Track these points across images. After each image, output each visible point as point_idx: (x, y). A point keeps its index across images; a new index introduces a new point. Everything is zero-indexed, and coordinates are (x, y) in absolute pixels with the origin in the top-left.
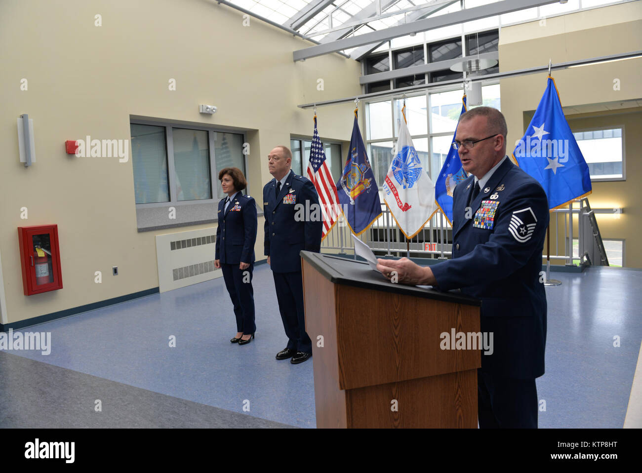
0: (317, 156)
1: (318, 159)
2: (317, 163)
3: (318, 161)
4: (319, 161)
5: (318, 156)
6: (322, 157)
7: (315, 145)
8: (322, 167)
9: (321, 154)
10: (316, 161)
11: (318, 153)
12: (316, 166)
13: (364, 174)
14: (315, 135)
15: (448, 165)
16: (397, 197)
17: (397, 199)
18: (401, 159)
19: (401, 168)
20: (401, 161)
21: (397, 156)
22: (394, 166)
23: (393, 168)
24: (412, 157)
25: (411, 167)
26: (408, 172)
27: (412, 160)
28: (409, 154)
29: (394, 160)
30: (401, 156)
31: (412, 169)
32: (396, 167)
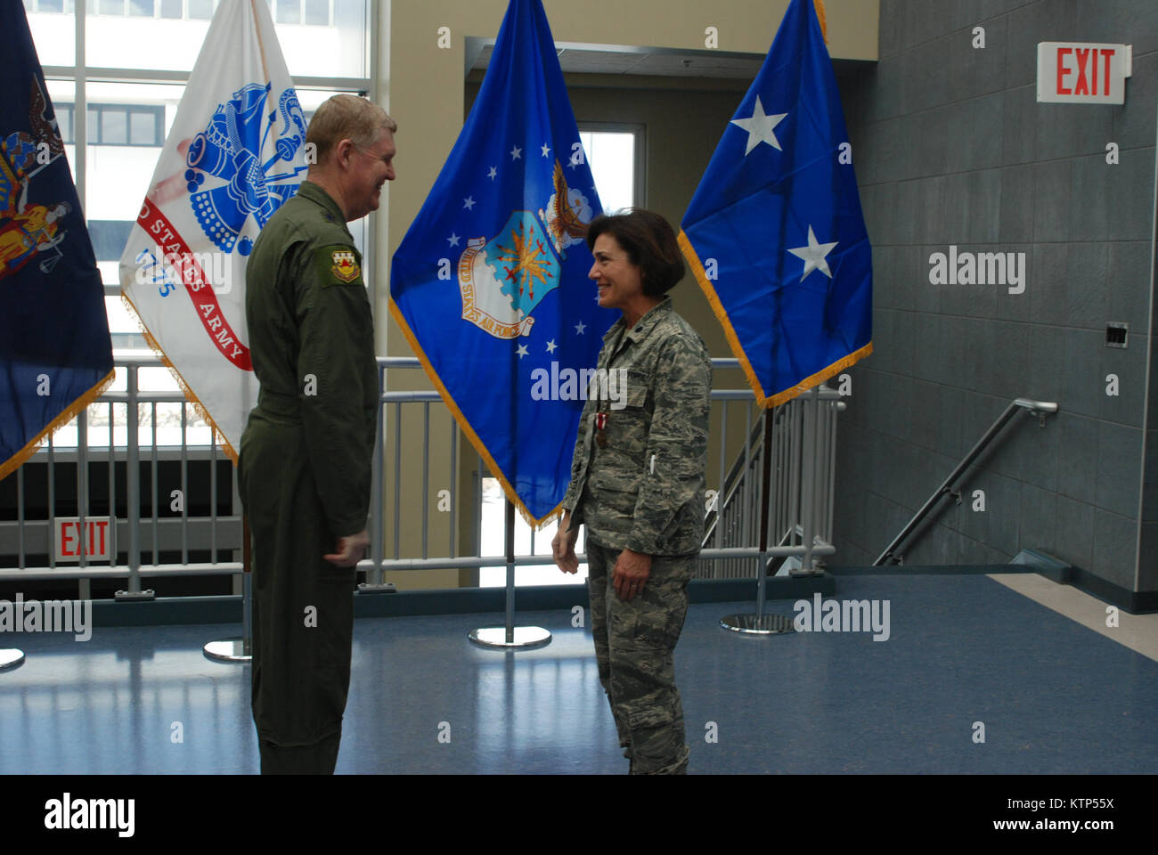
13: (26, 186)
15: (469, 203)
16: (206, 306)
17: (206, 315)
18: (227, 140)
19: (230, 180)
20: (228, 146)
21: (213, 122)
22: (196, 166)
23: (190, 175)
24: (282, 137)
25: (277, 178)
26: (266, 198)
27: (277, 148)
28: (268, 120)
29: (199, 142)
30: (227, 123)
31: (282, 187)
32: (206, 174)
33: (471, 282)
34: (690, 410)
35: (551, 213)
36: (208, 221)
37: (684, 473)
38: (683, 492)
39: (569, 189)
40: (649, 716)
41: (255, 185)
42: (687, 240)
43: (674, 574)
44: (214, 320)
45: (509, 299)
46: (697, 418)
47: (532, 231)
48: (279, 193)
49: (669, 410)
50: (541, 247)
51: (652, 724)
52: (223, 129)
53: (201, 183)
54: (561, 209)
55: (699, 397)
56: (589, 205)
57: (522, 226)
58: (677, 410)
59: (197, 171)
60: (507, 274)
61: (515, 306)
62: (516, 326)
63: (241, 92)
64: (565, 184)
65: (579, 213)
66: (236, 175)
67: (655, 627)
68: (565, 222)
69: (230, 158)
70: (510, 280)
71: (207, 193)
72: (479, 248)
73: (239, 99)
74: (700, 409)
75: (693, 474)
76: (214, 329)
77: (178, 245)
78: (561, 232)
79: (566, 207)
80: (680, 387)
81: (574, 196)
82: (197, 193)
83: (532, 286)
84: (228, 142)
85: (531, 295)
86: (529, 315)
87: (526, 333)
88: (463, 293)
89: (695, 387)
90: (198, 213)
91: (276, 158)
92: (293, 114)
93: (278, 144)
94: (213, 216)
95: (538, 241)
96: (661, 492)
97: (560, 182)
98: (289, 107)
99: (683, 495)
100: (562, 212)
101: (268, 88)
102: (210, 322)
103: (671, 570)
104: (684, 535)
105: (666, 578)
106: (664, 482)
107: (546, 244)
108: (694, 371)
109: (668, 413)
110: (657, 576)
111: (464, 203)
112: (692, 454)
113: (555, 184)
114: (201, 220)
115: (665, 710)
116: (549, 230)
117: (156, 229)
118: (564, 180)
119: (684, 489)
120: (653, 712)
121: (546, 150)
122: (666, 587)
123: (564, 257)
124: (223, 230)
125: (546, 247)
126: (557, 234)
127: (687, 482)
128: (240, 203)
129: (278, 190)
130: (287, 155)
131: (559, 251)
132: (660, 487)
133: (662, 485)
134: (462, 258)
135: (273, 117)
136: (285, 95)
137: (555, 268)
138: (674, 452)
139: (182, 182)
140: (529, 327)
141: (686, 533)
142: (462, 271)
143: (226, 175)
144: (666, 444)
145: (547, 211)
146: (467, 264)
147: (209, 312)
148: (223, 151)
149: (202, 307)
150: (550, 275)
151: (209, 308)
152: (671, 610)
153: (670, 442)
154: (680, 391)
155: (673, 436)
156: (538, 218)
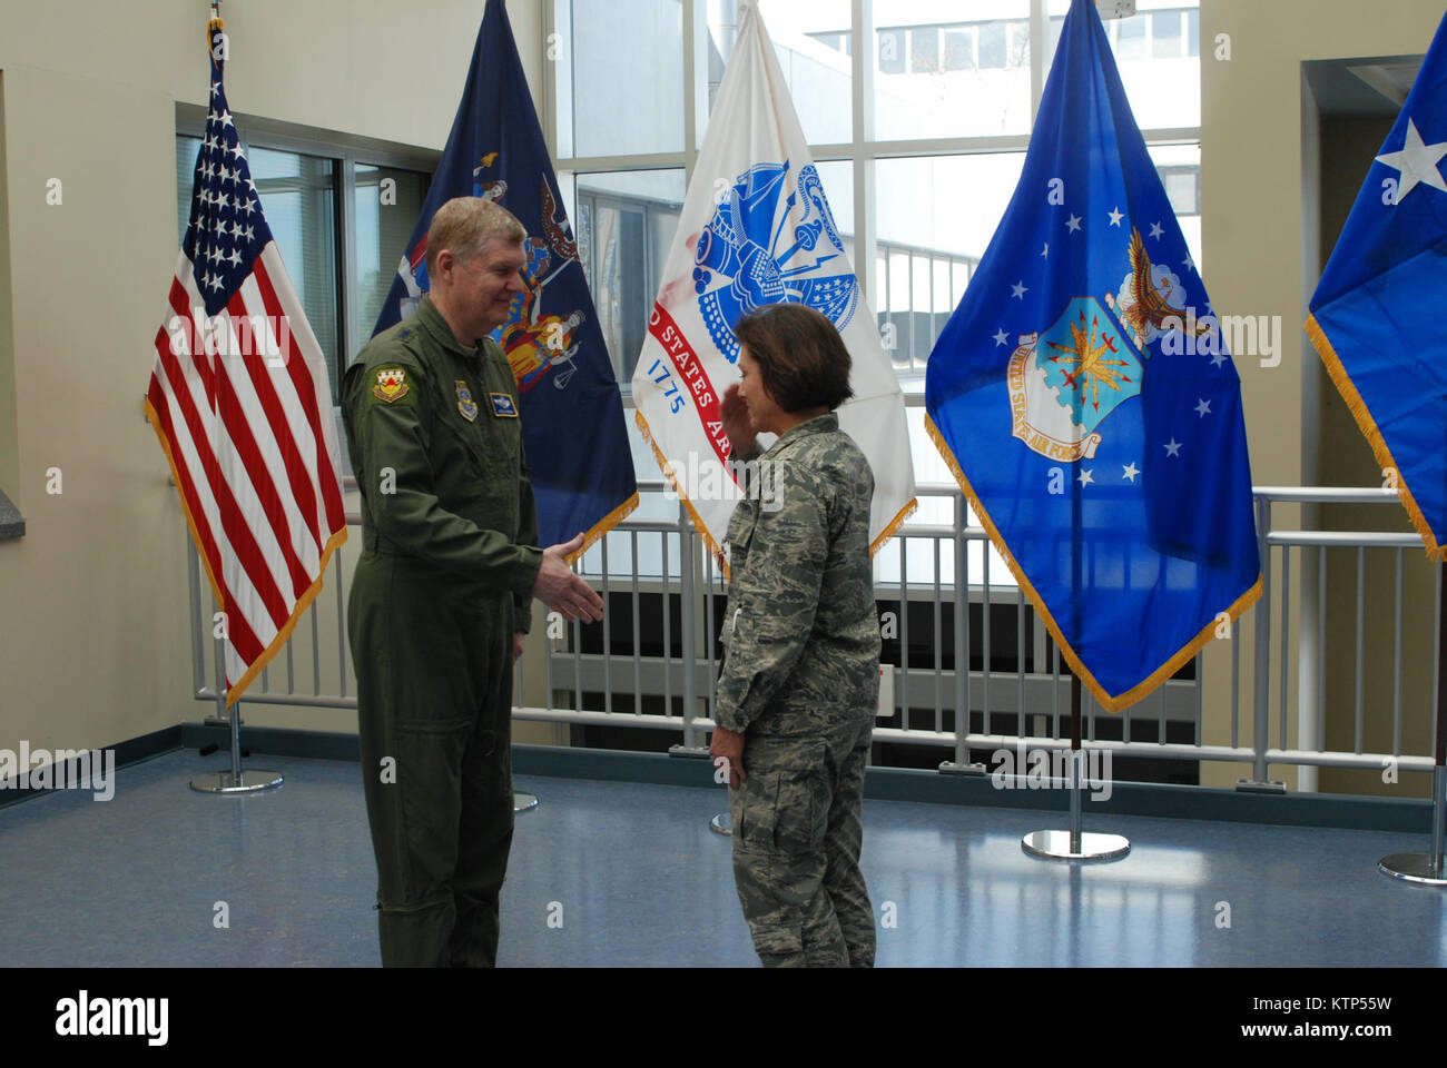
0: (220, 228)
1: (228, 243)
2: (225, 268)
3: (228, 254)
4: (236, 258)
5: (229, 227)
6: (250, 234)
7: (211, 173)
8: (250, 289)
9: (243, 218)
10: (219, 255)
11: (229, 215)
12: (217, 283)
13: (539, 295)
14: (215, 117)
15: (1019, 290)
16: (714, 424)
17: (714, 434)
18: (732, 231)
19: (733, 277)
20: (734, 239)
21: (719, 211)
22: (703, 263)
23: (697, 274)
24: (802, 224)
25: (798, 271)
26: (783, 295)
27: (796, 235)
28: (786, 204)
29: (705, 236)
30: (731, 212)
31: (802, 282)
32: (712, 271)
33: (1022, 390)
34: (784, 556)
35: (1126, 296)
36: (714, 326)
37: (766, 634)
38: (762, 657)
39: (1153, 265)
40: (773, 940)
41: (761, 282)
42: (1317, 326)
43: (781, 760)
44: (723, 440)
45: (1069, 410)
46: (791, 567)
47: (1095, 322)
48: (799, 289)
49: (761, 554)
50: (1109, 343)
51: (776, 949)
52: (728, 220)
53: (708, 283)
54: (1142, 293)
55: (798, 541)
56: (1181, 284)
57: (1082, 317)
58: (768, 555)
59: (704, 269)
60: (1065, 379)
61: (1077, 420)
62: (1077, 446)
63: (747, 176)
64: (1147, 258)
65: (1167, 297)
66: (740, 271)
67: (760, 825)
68: (1148, 309)
69: (734, 251)
70: (1070, 386)
71: (714, 293)
72: (1031, 347)
73: (744, 182)
74: (796, 556)
75: (777, 637)
76: (723, 450)
77: (687, 354)
78: (1143, 322)
79: (1149, 289)
80: (774, 526)
81: (1160, 275)
82: (705, 293)
83: (1097, 394)
84: (733, 235)
85: (1096, 405)
86: (1095, 431)
87: (1090, 454)
88: (1012, 404)
89: (794, 528)
90: (706, 318)
91: (795, 248)
92: (812, 194)
93: (798, 231)
94: (718, 320)
95: (1104, 335)
96: (739, 655)
97: (1138, 258)
98: (808, 187)
99: (761, 661)
100: (1143, 297)
101: (786, 166)
102: (719, 442)
103: (777, 755)
104: (789, 712)
105: (771, 765)
106: (744, 643)
107: (1118, 338)
108: (796, 507)
109: (758, 558)
110: (760, 762)
111: (1013, 291)
112: (778, 611)
113: (1132, 260)
114: (709, 325)
115: (792, 934)
116: (1124, 321)
117: (667, 337)
118: (1144, 253)
119: (764, 654)
120: (777, 935)
121: (1116, 217)
122: (773, 777)
123: (1148, 356)
124: (727, 335)
125: (1118, 342)
126: (1136, 325)
127: (769, 646)
128: (744, 302)
129: (799, 285)
130: (808, 243)
131: (1139, 348)
132: (739, 648)
133: (743, 646)
134: (1011, 360)
135: (791, 201)
136: (803, 173)
137: (1135, 370)
138: (758, 609)
139: (690, 283)
140: (1093, 447)
141: (793, 709)
142: (1012, 376)
143: (730, 273)
144: (752, 596)
145: (1119, 297)
146: (1018, 367)
147: (717, 430)
148: (728, 244)
149: (710, 424)
150: (1126, 379)
151: (717, 426)
152: (779, 806)
153: (755, 594)
154: (774, 531)
155: (761, 587)
156: (1105, 306)
